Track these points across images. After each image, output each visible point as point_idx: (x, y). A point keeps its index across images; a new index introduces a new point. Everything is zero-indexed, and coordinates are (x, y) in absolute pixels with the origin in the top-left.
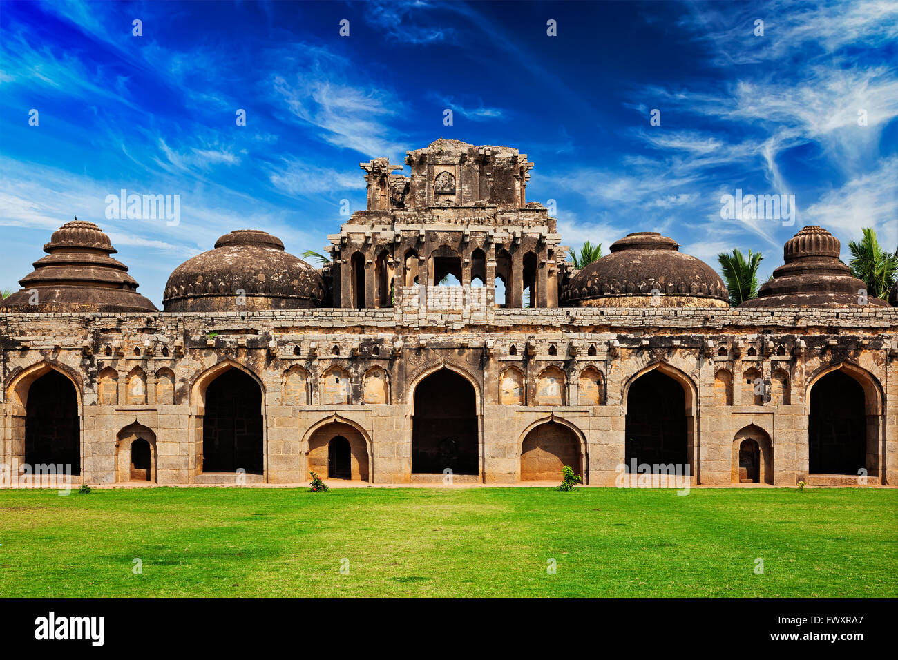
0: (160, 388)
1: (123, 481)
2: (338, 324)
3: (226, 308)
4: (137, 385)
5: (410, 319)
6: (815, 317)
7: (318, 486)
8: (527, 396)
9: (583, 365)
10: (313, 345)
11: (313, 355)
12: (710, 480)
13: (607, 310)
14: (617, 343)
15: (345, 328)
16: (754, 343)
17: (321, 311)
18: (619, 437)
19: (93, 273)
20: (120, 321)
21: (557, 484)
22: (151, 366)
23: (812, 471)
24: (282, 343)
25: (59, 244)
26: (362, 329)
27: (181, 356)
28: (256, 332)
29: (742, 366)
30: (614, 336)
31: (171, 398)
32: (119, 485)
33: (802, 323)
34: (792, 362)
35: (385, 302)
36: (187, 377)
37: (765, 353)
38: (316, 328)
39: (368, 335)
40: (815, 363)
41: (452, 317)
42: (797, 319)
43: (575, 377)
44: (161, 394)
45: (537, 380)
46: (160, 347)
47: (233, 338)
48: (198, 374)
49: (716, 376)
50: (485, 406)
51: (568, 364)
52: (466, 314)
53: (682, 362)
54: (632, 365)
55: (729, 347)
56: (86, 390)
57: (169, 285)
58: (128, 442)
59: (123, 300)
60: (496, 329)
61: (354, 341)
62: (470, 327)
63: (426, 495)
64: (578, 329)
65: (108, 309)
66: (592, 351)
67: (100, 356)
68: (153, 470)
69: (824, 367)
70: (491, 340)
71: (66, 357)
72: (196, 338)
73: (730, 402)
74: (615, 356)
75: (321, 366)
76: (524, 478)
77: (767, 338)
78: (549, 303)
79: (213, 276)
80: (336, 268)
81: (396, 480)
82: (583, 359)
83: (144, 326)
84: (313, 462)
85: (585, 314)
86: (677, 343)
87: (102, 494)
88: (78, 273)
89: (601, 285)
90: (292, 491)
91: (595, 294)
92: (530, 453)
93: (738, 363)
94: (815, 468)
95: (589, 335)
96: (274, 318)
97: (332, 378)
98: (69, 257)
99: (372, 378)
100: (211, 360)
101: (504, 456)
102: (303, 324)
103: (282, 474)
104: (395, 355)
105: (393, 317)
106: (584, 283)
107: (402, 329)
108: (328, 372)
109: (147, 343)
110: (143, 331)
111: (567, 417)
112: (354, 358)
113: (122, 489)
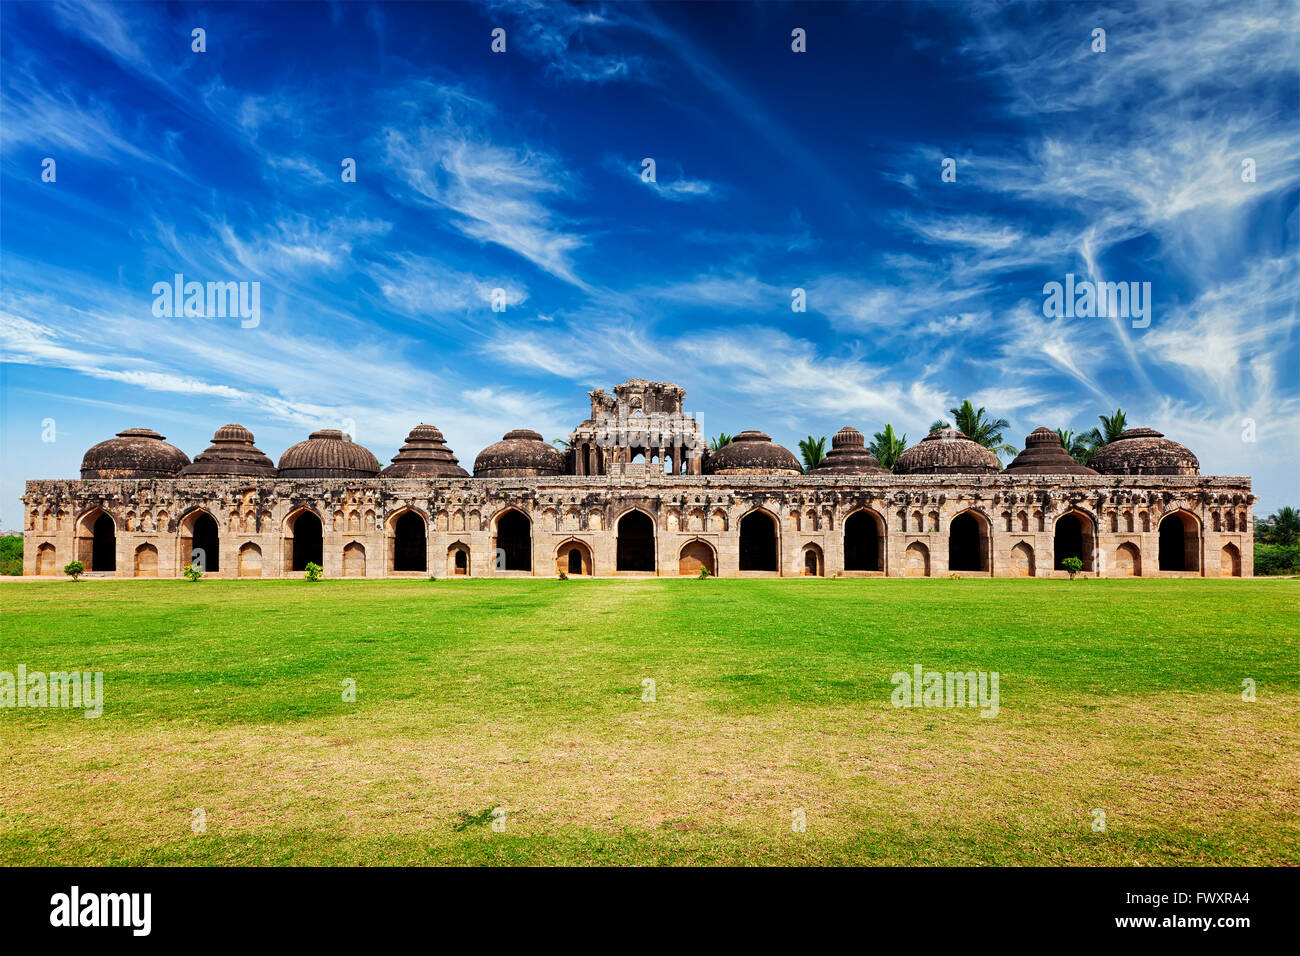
0: (472, 521)
1: (451, 574)
2: (574, 484)
3: (510, 475)
4: (459, 521)
5: (615, 482)
6: (847, 480)
7: (563, 577)
8: (683, 526)
9: (714, 508)
10: (560, 497)
11: (560, 503)
12: (787, 574)
13: (728, 477)
14: (734, 496)
15: (578, 487)
16: (812, 495)
17: (565, 477)
18: (735, 550)
19: (434, 455)
20: (450, 483)
21: (697, 576)
22: (467, 509)
23: (846, 569)
24: (542, 496)
25: (414, 438)
26: (588, 487)
27: (484, 503)
28: (527, 489)
29: (806, 508)
30: (733, 491)
31: (478, 527)
32: (450, 577)
33: (840, 484)
34: (834, 506)
35: (602, 472)
36: (488, 515)
37: (819, 501)
38: (562, 487)
39: (591, 491)
40: (847, 506)
41: (639, 481)
42: (837, 481)
43: (710, 515)
44: (473, 525)
45: (688, 517)
46: (472, 498)
47: (514, 492)
48: (494, 513)
49: (791, 514)
50: (659, 532)
51: (707, 508)
52: (648, 479)
53: (771, 506)
54: (743, 508)
55: (798, 498)
56: (430, 522)
57: (476, 462)
58: (454, 553)
59: (450, 470)
60: (665, 487)
61: (583, 494)
62: (650, 486)
63: (623, 582)
64: (712, 487)
65: (442, 476)
66: (720, 500)
67: (438, 503)
68: (468, 569)
69: (852, 509)
70: (662, 494)
71: (418, 503)
72: (493, 492)
73: (799, 529)
74: (734, 503)
75: (564, 509)
76: (681, 573)
77: (820, 492)
78: (696, 472)
79: (503, 457)
80: (573, 452)
81: (608, 574)
82: (715, 504)
83: (463, 486)
84: (559, 564)
85: (715, 479)
86: (768, 495)
87: (442, 581)
88: (425, 455)
89: (725, 461)
90: (548, 580)
91: (722, 467)
92: (684, 560)
93: (803, 507)
94: (848, 567)
95: (718, 491)
96: (537, 481)
97: (571, 515)
98: (420, 446)
99: (594, 516)
100: (502, 505)
101: (669, 560)
102: (554, 484)
103: (542, 571)
104: (607, 503)
105: (606, 480)
106: (716, 461)
107: (611, 488)
108: (568, 512)
109: (466, 496)
110: (463, 488)
111: (705, 538)
112: (583, 504)
113: (452, 579)
